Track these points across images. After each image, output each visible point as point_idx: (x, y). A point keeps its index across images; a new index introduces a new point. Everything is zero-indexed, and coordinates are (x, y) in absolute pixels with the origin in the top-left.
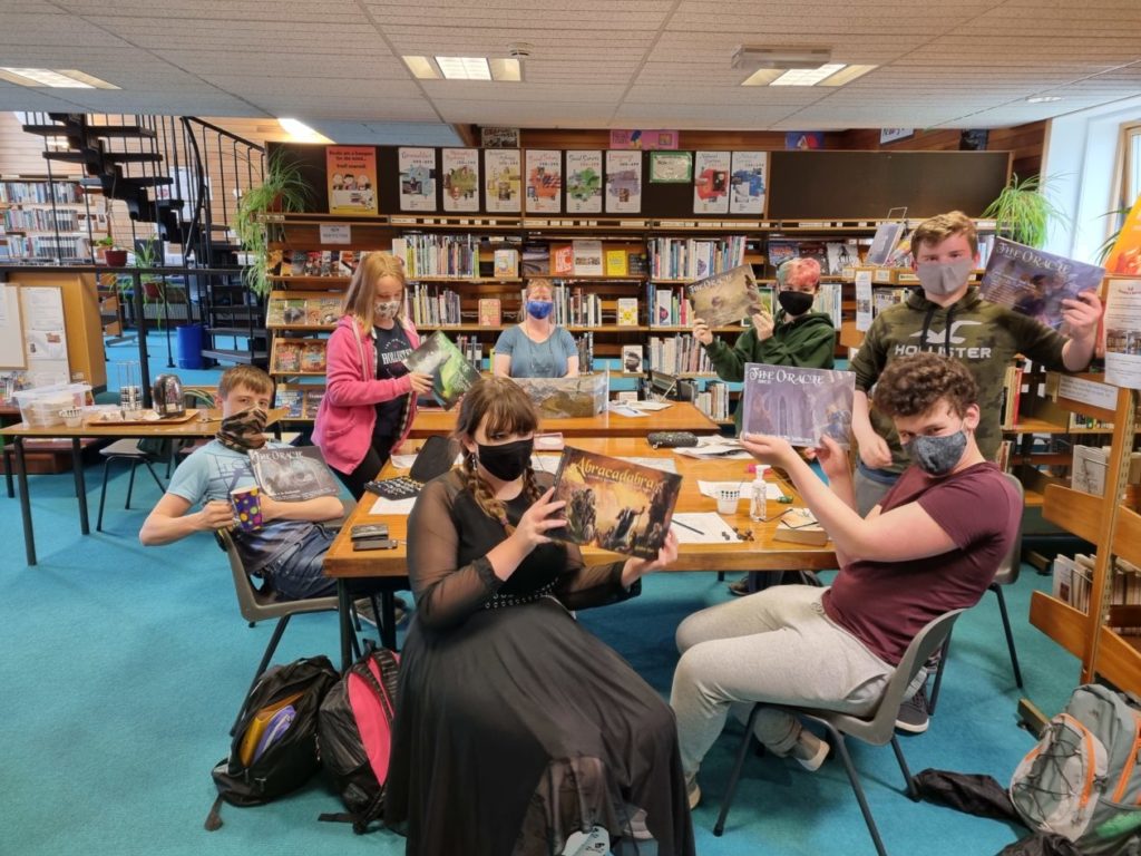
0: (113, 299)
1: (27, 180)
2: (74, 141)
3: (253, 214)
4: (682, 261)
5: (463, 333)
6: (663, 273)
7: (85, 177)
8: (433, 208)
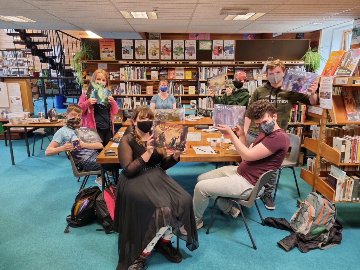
0: (36, 87)
1: (8, 50)
2: (22, 38)
3: (77, 61)
4: (208, 74)
5: (142, 97)
6: (202, 78)
7: (26, 49)
8: (132, 58)
